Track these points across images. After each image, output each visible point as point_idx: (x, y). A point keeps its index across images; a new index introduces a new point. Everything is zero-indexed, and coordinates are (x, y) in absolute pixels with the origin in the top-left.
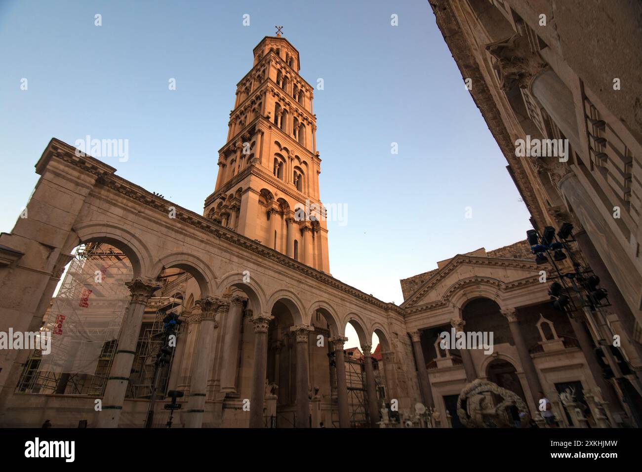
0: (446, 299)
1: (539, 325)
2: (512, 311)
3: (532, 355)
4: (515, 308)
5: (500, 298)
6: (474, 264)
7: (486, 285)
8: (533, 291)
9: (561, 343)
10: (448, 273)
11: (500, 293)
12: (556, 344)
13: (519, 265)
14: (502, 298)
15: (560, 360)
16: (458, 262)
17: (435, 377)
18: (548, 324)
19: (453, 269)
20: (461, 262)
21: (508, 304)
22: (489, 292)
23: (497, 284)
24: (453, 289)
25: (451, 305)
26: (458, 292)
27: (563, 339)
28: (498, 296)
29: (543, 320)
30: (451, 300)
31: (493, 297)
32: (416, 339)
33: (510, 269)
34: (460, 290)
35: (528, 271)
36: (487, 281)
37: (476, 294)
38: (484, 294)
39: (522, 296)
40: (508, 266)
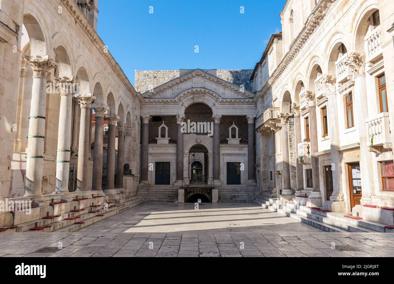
0: (179, 98)
1: (230, 129)
2: (220, 117)
3: (221, 145)
4: (222, 115)
5: (215, 107)
6: (207, 79)
7: (210, 96)
8: (236, 108)
9: (239, 141)
10: (186, 80)
11: (216, 104)
12: (236, 141)
13: (234, 89)
14: (216, 108)
15: (234, 150)
16: (196, 74)
17: (153, 149)
18: (235, 128)
19: (191, 78)
20: (198, 75)
21: (219, 111)
22: (209, 101)
23: (217, 97)
24: (187, 93)
25: (181, 103)
26: (189, 96)
27: (240, 139)
28: (214, 105)
29: (234, 126)
30: (183, 100)
31: (210, 105)
32: (146, 122)
33: (228, 90)
34: (191, 95)
35: (238, 94)
36: (211, 93)
37: (200, 100)
38: (205, 102)
39: (229, 109)
40: (227, 87)
